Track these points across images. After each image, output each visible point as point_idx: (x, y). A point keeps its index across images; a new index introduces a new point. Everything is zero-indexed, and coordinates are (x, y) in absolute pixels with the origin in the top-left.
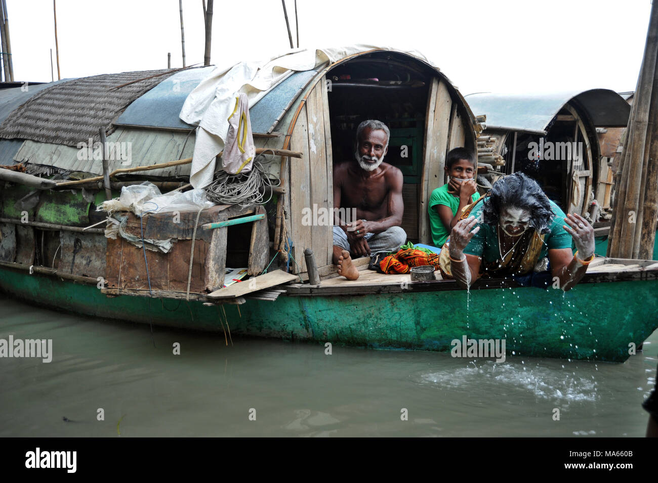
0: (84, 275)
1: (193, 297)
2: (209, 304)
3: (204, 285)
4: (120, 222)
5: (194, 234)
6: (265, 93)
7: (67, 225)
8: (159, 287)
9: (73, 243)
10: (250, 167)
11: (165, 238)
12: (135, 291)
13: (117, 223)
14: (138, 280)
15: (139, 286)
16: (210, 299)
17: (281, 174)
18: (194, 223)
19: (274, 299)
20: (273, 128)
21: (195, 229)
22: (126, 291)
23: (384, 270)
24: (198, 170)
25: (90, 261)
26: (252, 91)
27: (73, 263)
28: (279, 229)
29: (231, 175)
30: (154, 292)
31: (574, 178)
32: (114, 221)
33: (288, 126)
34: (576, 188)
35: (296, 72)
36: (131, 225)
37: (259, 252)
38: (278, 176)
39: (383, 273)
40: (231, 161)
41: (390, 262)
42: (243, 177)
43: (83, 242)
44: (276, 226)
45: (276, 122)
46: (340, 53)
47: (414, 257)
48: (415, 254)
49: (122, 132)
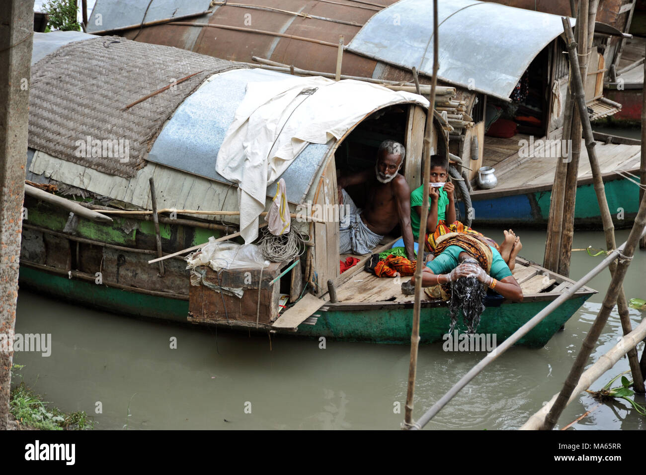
0: (132, 286)
1: (261, 326)
2: (274, 332)
3: (269, 318)
4: (202, 274)
5: (260, 285)
6: (289, 162)
7: (110, 243)
8: (235, 318)
9: (116, 257)
10: (288, 230)
11: (238, 287)
12: (216, 321)
13: (200, 276)
14: (218, 314)
15: (219, 318)
16: (274, 328)
17: (309, 231)
18: (259, 278)
19: (314, 324)
20: (303, 200)
21: (260, 282)
22: (208, 321)
23: (378, 274)
24: (245, 226)
25: (136, 274)
26: (278, 161)
27: (118, 273)
28: (309, 268)
29: (275, 236)
30: (230, 321)
31: (554, 91)
32: (196, 274)
33: (313, 197)
34: (556, 100)
35: (310, 143)
36: (209, 276)
37: (296, 285)
38: (307, 233)
39: (378, 277)
40: (276, 228)
41: (383, 269)
42: (284, 238)
43: (126, 258)
44: (306, 265)
45: (304, 196)
46: (343, 131)
47: (401, 265)
48: (402, 263)
49: (154, 168)
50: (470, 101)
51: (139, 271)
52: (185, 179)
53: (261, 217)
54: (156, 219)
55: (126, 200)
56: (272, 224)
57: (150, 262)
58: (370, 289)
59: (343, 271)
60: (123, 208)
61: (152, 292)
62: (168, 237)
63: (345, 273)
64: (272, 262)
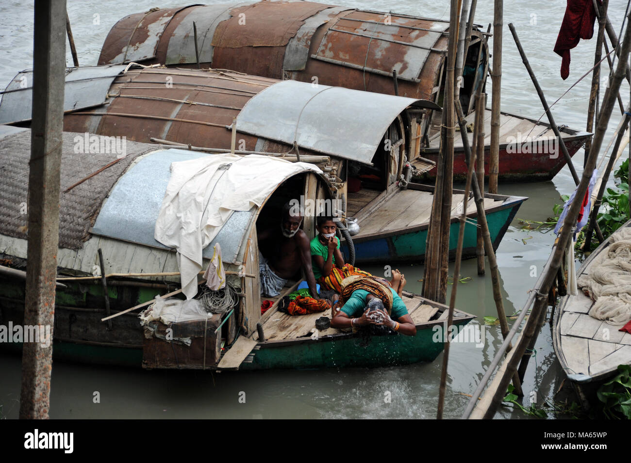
0: (83, 340)
1: (207, 368)
2: (220, 372)
3: (215, 361)
4: (154, 328)
5: (205, 334)
6: (219, 229)
7: (63, 305)
8: (184, 363)
9: (68, 317)
10: (224, 285)
11: (186, 337)
12: (168, 366)
13: (152, 330)
14: (169, 360)
15: (170, 363)
16: (220, 369)
17: (241, 285)
18: (204, 328)
19: (251, 362)
20: (235, 260)
21: (206, 331)
22: (161, 367)
23: (291, 313)
25: (87, 329)
26: (210, 227)
27: (70, 330)
28: (241, 315)
29: (214, 291)
30: (180, 366)
31: (391, 154)
32: (149, 328)
33: (243, 256)
34: (393, 161)
35: (235, 211)
36: (161, 329)
37: (232, 330)
38: (239, 286)
39: (291, 315)
40: (214, 285)
41: (295, 309)
42: (221, 293)
43: (77, 316)
44: (239, 313)
45: (236, 256)
46: (263, 199)
47: (310, 305)
48: (310, 302)
49: (99, 239)
50: (339, 166)
51: (89, 327)
52: (127, 247)
53: (200, 276)
54: (105, 283)
55: (76, 268)
56: (211, 282)
57: (103, 320)
58: (288, 327)
59: (263, 313)
60: (73, 275)
61: (103, 343)
62: (116, 297)
63: (265, 314)
64: (213, 313)
